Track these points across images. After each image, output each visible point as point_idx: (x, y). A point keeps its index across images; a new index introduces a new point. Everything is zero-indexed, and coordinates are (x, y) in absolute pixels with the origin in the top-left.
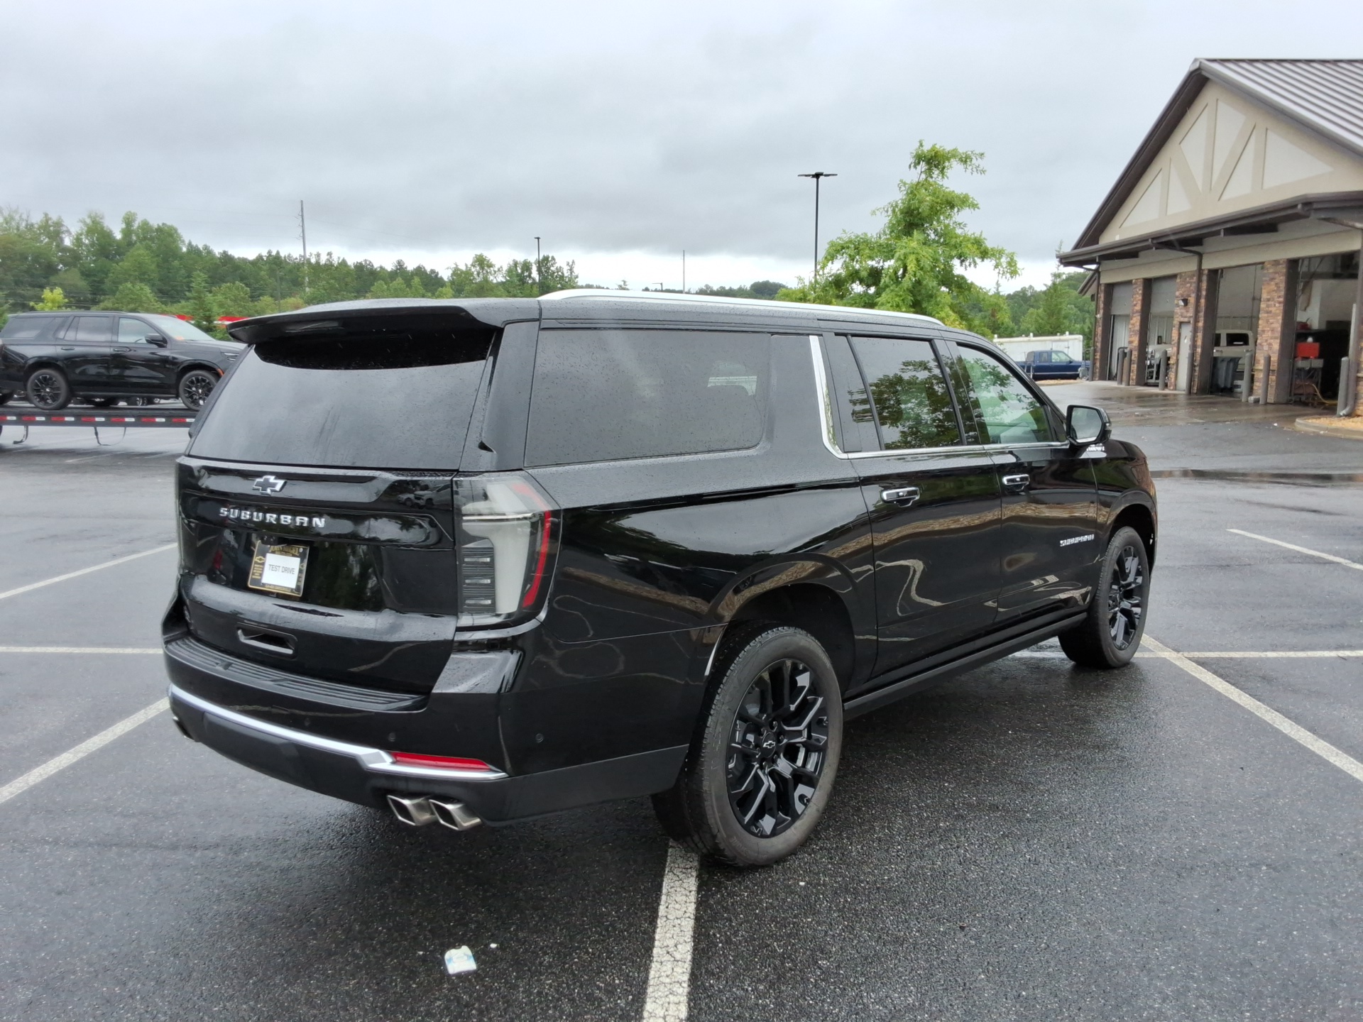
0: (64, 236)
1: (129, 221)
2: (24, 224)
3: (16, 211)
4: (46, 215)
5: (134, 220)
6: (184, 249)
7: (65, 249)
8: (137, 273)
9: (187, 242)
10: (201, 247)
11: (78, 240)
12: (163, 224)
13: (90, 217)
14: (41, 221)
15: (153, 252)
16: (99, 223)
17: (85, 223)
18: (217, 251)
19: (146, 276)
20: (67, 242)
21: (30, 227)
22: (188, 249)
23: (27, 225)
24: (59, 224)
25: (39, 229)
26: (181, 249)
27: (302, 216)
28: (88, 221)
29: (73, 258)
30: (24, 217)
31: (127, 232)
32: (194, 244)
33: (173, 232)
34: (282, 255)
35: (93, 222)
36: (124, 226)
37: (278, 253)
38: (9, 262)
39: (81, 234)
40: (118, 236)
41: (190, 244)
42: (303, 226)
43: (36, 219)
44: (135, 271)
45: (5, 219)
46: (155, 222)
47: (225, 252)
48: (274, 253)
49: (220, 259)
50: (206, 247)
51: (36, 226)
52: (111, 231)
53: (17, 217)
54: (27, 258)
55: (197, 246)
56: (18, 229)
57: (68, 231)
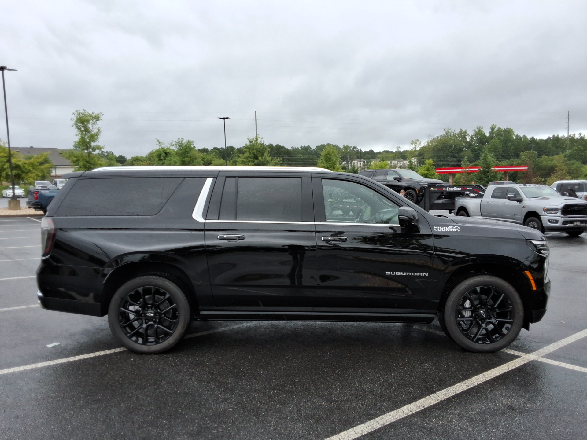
0: (467, 137)
1: (493, 128)
2: (453, 134)
3: (450, 129)
4: (461, 129)
5: (495, 128)
6: (515, 138)
7: (467, 142)
8: (493, 149)
9: (516, 134)
10: (522, 136)
11: (472, 138)
12: (507, 128)
13: (477, 128)
14: (459, 132)
15: (501, 140)
16: (481, 130)
17: (475, 131)
18: (529, 137)
19: (497, 150)
20: (468, 139)
21: (455, 134)
22: (516, 138)
23: (454, 134)
24: (465, 132)
25: (458, 135)
26: (513, 138)
27: (568, 118)
28: (477, 130)
29: (469, 145)
30: (453, 131)
31: (492, 133)
32: (519, 135)
33: (511, 131)
34: (560, 136)
35: (478, 130)
36: (490, 131)
37: (558, 135)
38: (445, 149)
39: (473, 136)
40: (488, 135)
41: (517, 135)
42: (568, 122)
43: (457, 131)
44: (493, 148)
45: (446, 132)
46: (503, 128)
47: (532, 137)
48: (556, 135)
49: (530, 140)
50: (524, 136)
51: (457, 134)
52: (485, 133)
53: (450, 131)
54: (452, 147)
55: (520, 136)
56: (450, 136)
57: (469, 135)
